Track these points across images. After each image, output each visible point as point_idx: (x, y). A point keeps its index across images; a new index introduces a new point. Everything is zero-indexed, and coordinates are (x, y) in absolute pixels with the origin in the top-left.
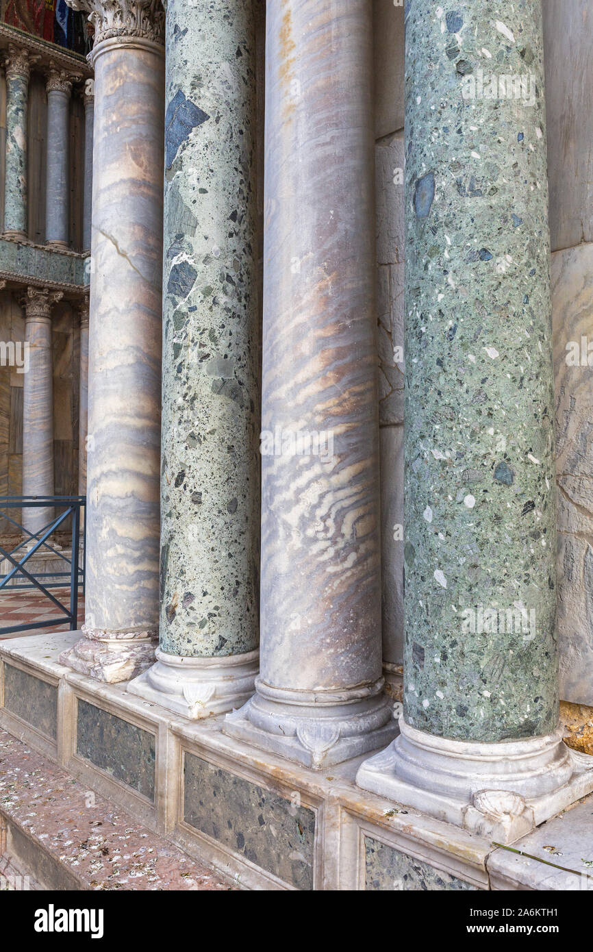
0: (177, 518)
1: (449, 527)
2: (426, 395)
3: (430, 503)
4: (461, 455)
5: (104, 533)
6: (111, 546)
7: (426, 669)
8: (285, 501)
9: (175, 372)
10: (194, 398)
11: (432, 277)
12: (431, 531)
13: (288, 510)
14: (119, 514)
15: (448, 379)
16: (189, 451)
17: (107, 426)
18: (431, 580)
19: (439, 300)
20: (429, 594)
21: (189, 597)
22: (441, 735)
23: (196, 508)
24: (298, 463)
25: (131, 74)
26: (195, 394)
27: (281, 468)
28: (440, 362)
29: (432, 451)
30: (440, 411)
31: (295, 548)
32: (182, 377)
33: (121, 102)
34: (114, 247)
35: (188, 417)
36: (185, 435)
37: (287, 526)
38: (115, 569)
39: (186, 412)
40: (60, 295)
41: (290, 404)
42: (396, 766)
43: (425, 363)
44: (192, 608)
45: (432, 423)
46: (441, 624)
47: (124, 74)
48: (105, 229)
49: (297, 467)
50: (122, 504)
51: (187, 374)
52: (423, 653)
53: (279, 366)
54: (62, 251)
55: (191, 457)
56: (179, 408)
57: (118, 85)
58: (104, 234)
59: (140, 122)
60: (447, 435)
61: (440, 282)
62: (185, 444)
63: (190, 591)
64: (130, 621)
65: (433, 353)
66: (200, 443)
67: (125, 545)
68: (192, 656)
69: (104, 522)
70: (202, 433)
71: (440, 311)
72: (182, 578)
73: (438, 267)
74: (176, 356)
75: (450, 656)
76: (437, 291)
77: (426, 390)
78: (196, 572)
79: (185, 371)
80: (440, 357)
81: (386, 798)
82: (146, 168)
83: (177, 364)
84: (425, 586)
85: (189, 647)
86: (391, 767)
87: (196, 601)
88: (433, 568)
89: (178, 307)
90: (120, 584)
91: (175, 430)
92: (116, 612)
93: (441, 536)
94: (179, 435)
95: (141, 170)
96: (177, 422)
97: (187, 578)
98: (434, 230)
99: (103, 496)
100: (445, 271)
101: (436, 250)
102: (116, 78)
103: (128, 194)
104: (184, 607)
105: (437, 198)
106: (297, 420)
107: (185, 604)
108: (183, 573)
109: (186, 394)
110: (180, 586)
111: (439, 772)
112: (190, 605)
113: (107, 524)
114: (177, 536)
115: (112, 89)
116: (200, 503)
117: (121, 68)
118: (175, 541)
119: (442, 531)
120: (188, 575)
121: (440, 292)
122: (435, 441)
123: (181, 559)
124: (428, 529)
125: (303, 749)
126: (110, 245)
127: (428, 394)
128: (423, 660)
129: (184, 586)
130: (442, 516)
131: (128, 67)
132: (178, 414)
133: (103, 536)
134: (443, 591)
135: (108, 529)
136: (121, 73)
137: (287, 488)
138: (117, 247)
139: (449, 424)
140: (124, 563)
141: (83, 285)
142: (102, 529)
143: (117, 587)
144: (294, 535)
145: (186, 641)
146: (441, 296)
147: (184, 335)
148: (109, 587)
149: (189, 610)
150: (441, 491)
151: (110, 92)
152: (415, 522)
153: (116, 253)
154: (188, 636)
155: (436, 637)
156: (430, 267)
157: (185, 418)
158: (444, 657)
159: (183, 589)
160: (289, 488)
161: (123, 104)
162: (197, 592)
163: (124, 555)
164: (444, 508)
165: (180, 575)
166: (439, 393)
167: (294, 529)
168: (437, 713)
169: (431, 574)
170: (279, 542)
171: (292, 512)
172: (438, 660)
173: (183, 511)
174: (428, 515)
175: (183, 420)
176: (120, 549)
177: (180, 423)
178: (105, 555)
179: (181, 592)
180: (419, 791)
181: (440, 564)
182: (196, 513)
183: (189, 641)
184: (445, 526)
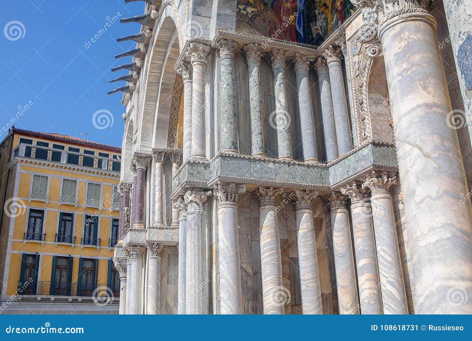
25: (412, 36)
33: (408, 55)
34: (420, 152)
40: (317, 193)
47: (406, 37)
48: (410, 140)
54: (315, 165)
57: (403, 45)
58: (410, 144)
59: (424, 65)
82: (433, 94)
95: (431, 96)
102: (402, 41)
103: (424, 114)
115: (399, 48)
117: (404, 34)
126: (416, 151)
131: (409, 32)
136: (404, 37)
138: (422, 152)
141: (329, 184)
151: (399, 51)
153: (423, 156)
161: (410, 56)
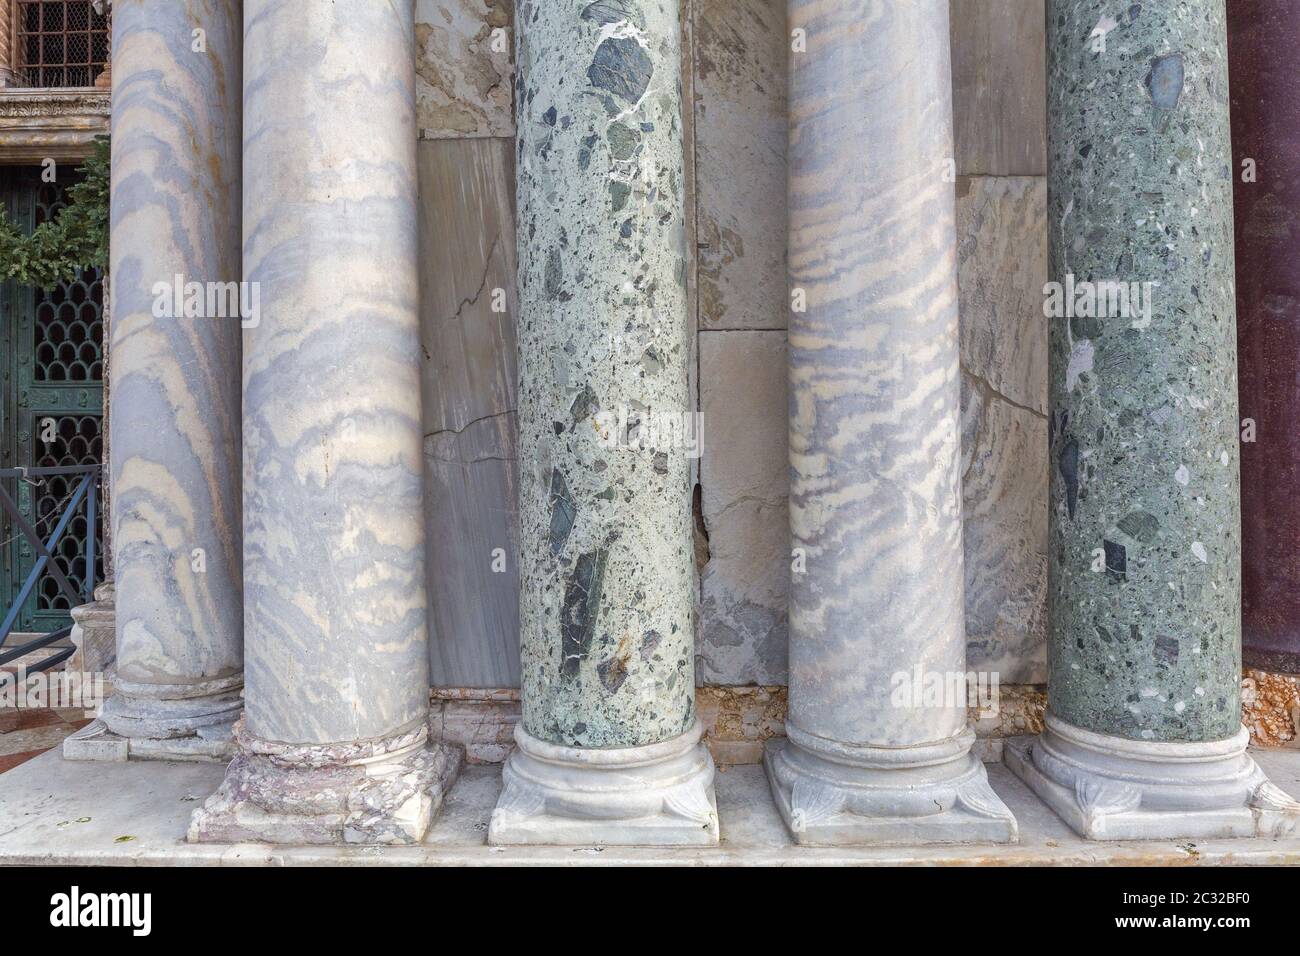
0: (627, 500)
1: (1209, 489)
2: (1177, 328)
3: (1185, 462)
4: (1218, 404)
5: (348, 540)
6: (364, 569)
7: (1180, 665)
8: (914, 465)
9: (616, 234)
10: (652, 288)
11: (1184, 184)
12: (1186, 496)
13: (921, 478)
14: (379, 500)
15: (1204, 312)
16: (647, 381)
17: (349, 319)
18: (1187, 556)
19: (1192, 215)
20: (1184, 572)
21: (651, 638)
22: (1200, 740)
23: (659, 479)
24: (932, 407)
26: (655, 279)
27: (908, 414)
28: (1195, 290)
29: (1188, 398)
30: (1197, 350)
31: (931, 534)
32: (632, 245)
35: (644, 319)
36: (638, 351)
37: (918, 501)
38: (374, 614)
39: (640, 310)
41: (921, 319)
42: (1143, 796)
43: (1175, 289)
44: (657, 658)
45: (1187, 364)
46: (1200, 606)
49: (932, 413)
50: (384, 478)
51: (641, 242)
52: (1177, 646)
53: (901, 258)
55: (651, 391)
56: (626, 301)
60: (1205, 379)
61: (1195, 194)
62: (640, 368)
63: (653, 627)
64: (402, 711)
65: (1186, 278)
66: (664, 367)
67: (391, 563)
68: (658, 741)
69: (348, 518)
70: (666, 350)
71: (1193, 228)
72: (639, 606)
73: (1190, 174)
74: (618, 206)
75: (1210, 643)
76: (1190, 204)
77: (1177, 322)
78: (662, 593)
79: (636, 236)
80: (1196, 284)
81: (1144, 839)
83: (621, 221)
84: (1178, 564)
85: (653, 726)
86: (1137, 800)
87: (663, 643)
88: (1190, 540)
89: (619, 117)
90: (384, 643)
91: (618, 340)
92: (379, 698)
93: (1200, 501)
94: (628, 351)
96: (622, 325)
97: (649, 606)
98: (1185, 129)
99: (344, 463)
100: (1199, 181)
101: (1185, 153)
104: (644, 658)
105: (1187, 89)
106: (930, 342)
107: (645, 653)
108: (640, 597)
109: (640, 278)
110: (634, 622)
111: (1211, 783)
112: (655, 652)
113: (354, 522)
114: (626, 533)
116: (666, 471)
118: (620, 542)
119: (1201, 495)
120: (650, 601)
121: (1194, 205)
122: (1192, 386)
123: (637, 574)
124: (1183, 494)
125: (989, 821)
127: (1181, 328)
128: (1177, 654)
129: (643, 620)
130: (1202, 477)
132: (625, 313)
133: (344, 547)
134: (1203, 568)
135: (356, 532)
137: (918, 444)
139: (1207, 367)
140: (389, 600)
142: (341, 532)
143: (379, 648)
144: (929, 514)
145: (648, 716)
146: (1194, 211)
147: (634, 171)
148: (362, 651)
149: (652, 662)
150: (1199, 447)
152: (1158, 486)
154: (652, 708)
155: (1195, 624)
156: (1179, 171)
157: (639, 320)
158: (1205, 645)
159: (642, 626)
160: (921, 443)
162: (663, 628)
163: (389, 583)
164: (1202, 467)
165: (634, 603)
166: (1195, 329)
167: (930, 505)
168: (1196, 714)
169: (1187, 548)
170: (906, 526)
171: (927, 480)
172: (1197, 650)
173: (638, 487)
174: (1182, 475)
175: (635, 324)
176: (383, 571)
177: (629, 328)
178: (350, 586)
179: (636, 631)
180: (1192, 814)
181: (1199, 534)
182: (660, 490)
183: (653, 716)
184: (1204, 489)
